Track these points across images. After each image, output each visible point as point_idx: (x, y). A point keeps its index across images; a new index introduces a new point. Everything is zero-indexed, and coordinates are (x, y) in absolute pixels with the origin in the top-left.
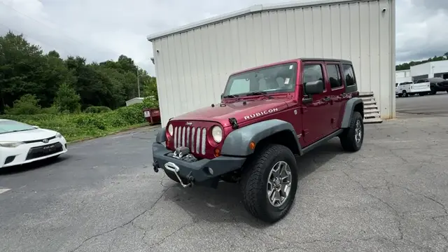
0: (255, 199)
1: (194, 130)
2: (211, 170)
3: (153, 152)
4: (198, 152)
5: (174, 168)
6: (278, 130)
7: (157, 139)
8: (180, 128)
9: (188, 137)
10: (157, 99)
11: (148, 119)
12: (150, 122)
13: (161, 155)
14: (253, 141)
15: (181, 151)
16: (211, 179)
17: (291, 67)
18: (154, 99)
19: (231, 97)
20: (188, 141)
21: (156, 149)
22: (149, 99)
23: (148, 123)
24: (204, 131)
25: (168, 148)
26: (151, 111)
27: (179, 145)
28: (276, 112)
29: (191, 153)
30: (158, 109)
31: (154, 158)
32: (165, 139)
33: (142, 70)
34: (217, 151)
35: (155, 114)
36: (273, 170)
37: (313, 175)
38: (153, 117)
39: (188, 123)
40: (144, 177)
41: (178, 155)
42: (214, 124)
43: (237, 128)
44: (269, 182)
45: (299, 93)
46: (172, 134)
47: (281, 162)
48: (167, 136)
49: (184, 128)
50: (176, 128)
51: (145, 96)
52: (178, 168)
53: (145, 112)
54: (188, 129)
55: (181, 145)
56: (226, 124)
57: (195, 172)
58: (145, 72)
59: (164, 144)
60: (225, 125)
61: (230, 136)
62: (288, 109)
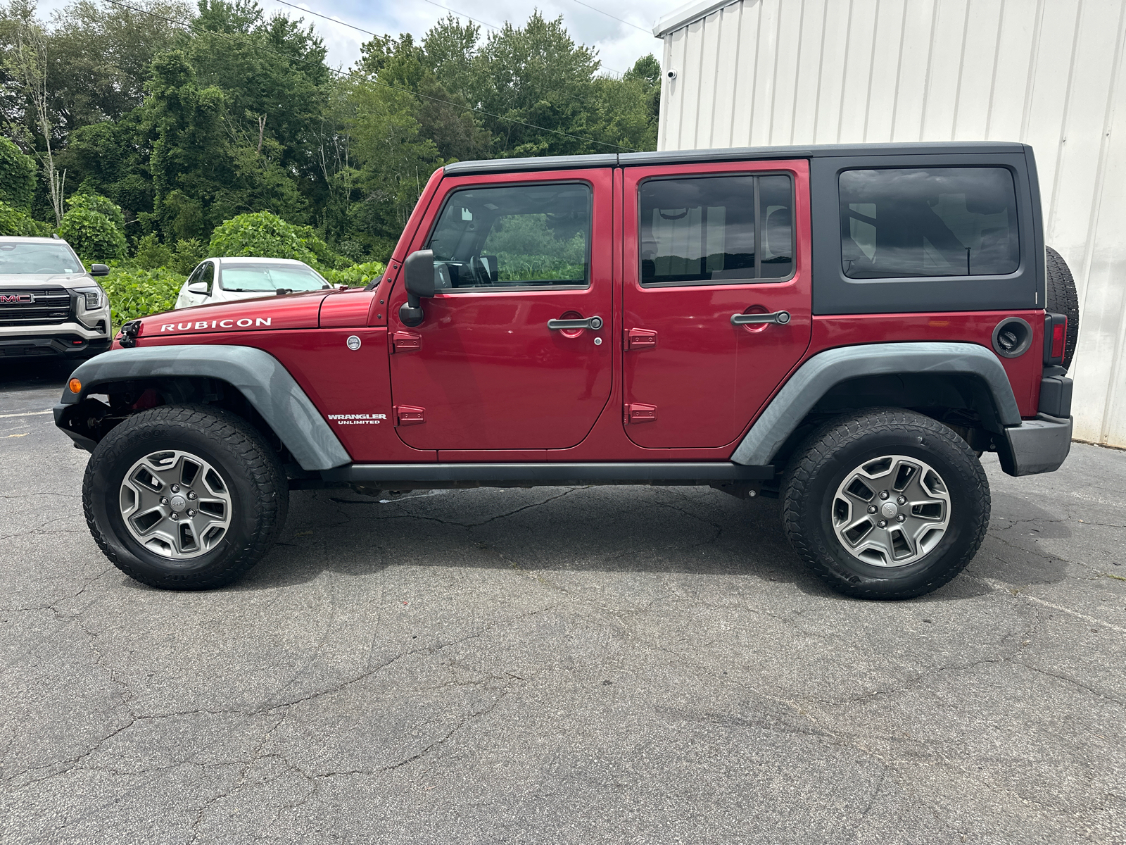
28: (263, 328)
36: (146, 461)
44: (127, 484)
47: (179, 454)
62: (319, 327)
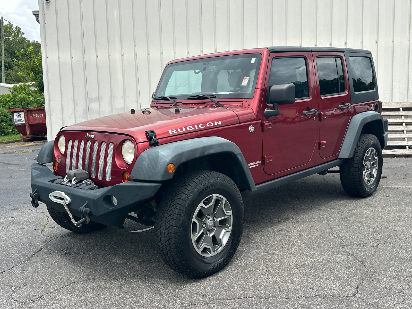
0: (173, 241)
1: (96, 145)
2: (115, 200)
3: (32, 178)
4: (100, 178)
5: (62, 199)
6: (212, 151)
7: (39, 159)
8: (76, 143)
9: (87, 155)
10: (41, 90)
11: (21, 129)
12: (25, 134)
13: (44, 181)
14: (171, 162)
15: (75, 175)
16: (113, 211)
17: (253, 60)
18: (33, 89)
19: (165, 99)
20: (87, 162)
21: (36, 172)
22: (24, 88)
23: (19, 136)
24: (111, 147)
25: (56, 173)
26: (28, 113)
27: (73, 168)
28: (218, 126)
29: (90, 178)
30: (43, 110)
31: (34, 186)
32: (52, 159)
33: (10, 26)
34: (127, 175)
35: (35, 119)
36: (201, 204)
37: (283, 226)
38: (31, 126)
39: (88, 135)
40: (13, 223)
41: (70, 181)
42: (125, 137)
43: (156, 144)
44: (194, 219)
45: (260, 101)
46: (63, 150)
47: (215, 196)
48: (56, 154)
49: (83, 143)
50: (70, 142)
51: (17, 80)
52: (69, 199)
53: (15, 114)
54: (89, 144)
55: (77, 167)
56: (142, 138)
57: (92, 202)
58: (18, 29)
59: (50, 166)
60: (141, 140)
61: (144, 154)
62: (239, 123)
